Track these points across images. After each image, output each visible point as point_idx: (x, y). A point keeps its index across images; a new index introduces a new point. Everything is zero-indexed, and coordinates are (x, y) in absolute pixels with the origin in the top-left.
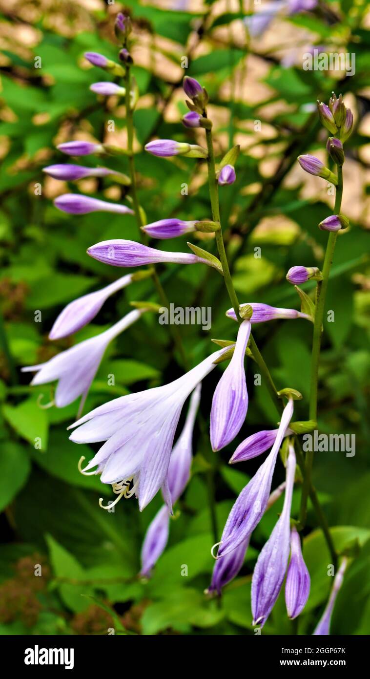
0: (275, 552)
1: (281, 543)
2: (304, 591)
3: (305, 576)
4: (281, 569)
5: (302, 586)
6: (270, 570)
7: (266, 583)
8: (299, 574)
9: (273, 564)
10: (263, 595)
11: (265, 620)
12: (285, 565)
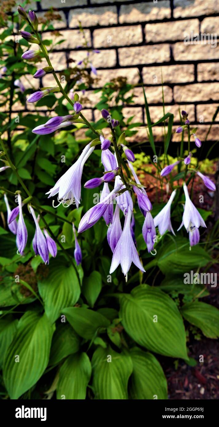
0: (40, 240)
1: (41, 237)
2: (55, 247)
3: (53, 242)
4: (45, 244)
5: (53, 246)
6: (42, 247)
7: (43, 251)
8: (51, 243)
9: (42, 244)
10: (44, 255)
11: (49, 261)
12: (45, 242)
